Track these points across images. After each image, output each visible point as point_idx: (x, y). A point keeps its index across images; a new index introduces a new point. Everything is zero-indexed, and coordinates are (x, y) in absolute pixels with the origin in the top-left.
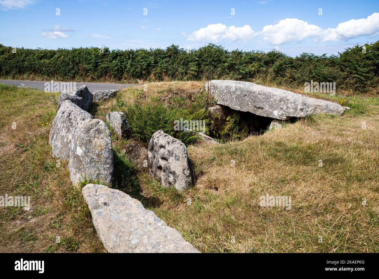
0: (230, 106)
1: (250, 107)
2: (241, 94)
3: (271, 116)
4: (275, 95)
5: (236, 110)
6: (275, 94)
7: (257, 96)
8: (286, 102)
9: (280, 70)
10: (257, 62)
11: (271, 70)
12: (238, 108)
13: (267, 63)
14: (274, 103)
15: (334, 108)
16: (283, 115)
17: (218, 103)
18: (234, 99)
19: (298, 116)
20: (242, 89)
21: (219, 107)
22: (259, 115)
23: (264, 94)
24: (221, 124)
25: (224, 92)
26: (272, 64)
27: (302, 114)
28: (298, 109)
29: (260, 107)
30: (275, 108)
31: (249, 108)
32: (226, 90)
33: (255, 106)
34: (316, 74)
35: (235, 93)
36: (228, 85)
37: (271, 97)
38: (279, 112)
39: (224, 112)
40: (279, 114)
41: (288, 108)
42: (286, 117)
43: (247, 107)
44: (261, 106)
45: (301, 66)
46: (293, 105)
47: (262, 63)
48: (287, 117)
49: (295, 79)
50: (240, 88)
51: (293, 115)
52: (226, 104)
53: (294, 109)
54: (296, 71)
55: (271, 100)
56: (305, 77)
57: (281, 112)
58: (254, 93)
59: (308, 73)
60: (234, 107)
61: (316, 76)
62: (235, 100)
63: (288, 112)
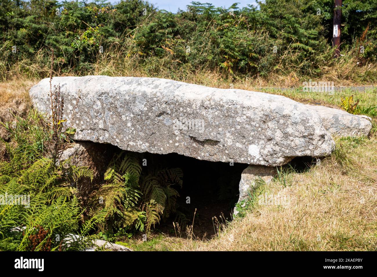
0: (117, 142)
1: (179, 141)
2: (150, 109)
3: (242, 159)
4: (249, 108)
5: (136, 151)
6: (247, 103)
7: (197, 113)
8: (282, 121)
9: (153, 42)
10: (98, 25)
11: (131, 42)
12: (142, 146)
13: (120, 27)
14: (247, 126)
16: (274, 153)
17: (76, 137)
18: (129, 124)
19: (317, 153)
20: (152, 99)
21: (82, 148)
22: (206, 159)
23: (219, 106)
24: (89, 193)
25: (94, 107)
26: (132, 28)
27: (325, 148)
28: (316, 138)
29: (209, 140)
30: (251, 139)
31: (177, 144)
32: (99, 103)
33: (191, 137)
34: (227, 47)
35: (129, 110)
36: (106, 90)
37: (237, 113)
38: (264, 148)
40: (266, 152)
41: (286, 135)
42: (285, 157)
43: (171, 142)
44: (212, 136)
45: (193, 30)
46: (301, 128)
48: (287, 158)
49: (184, 60)
50: (144, 95)
51: (302, 151)
52: (104, 138)
53: (304, 137)
54: (184, 41)
55: (238, 119)
56: (205, 54)
57: (270, 147)
58: (190, 105)
59: (209, 44)
60: (131, 143)
61: (227, 50)
62: (133, 126)
63: (288, 146)
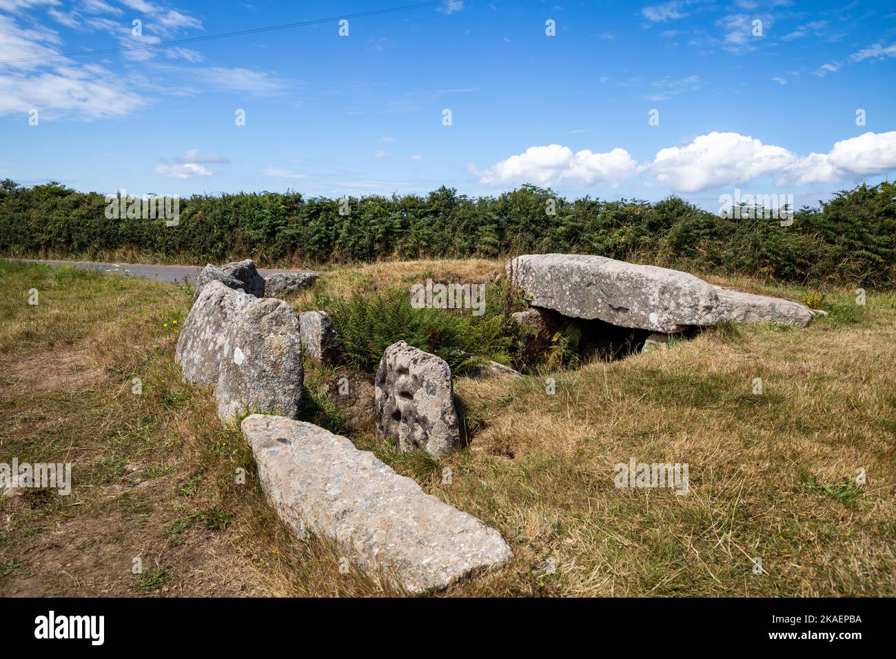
0: (559, 308)
1: (601, 309)
2: (582, 280)
3: (645, 326)
4: (651, 281)
5: (571, 316)
6: (650, 277)
7: (614, 284)
8: (675, 293)
9: (685, 242)
10: (632, 223)
11: (664, 242)
12: (575, 312)
13: (654, 227)
14: (649, 296)
15: (788, 311)
16: (668, 321)
17: (534, 303)
18: (568, 293)
19: (701, 322)
20: (584, 271)
21: (535, 312)
22: (619, 324)
23: (630, 279)
24: (540, 351)
25: (546, 278)
26: (667, 228)
27: (709, 318)
28: (701, 308)
29: (621, 308)
30: (652, 307)
31: (599, 311)
32: (549, 275)
33: (610, 305)
34: (770, 251)
35: (568, 281)
36: (554, 264)
37: (643, 285)
38: (661, 317)
39: (547, 325)
40: (662, 320)
41: (678, 305)
42: (677, 325)
43: (595, 309)
44: (623, 304)
45: (734, 231)
46: (689, 299)
47: (643, 227)
48: (679, 326)
49: (719, 262)
50: (579, 268)
51: (689, 320)
52: (551, 304)
53: (691, 307)
54: (721, 243)
55: (643, 290)
56: (743, 257)
57: (665, 316)
58: (609, 277)
59: (749, 247)
60: (568, 309)
61: (769, 254)
62: (570, 294)
63: (679, 316)
